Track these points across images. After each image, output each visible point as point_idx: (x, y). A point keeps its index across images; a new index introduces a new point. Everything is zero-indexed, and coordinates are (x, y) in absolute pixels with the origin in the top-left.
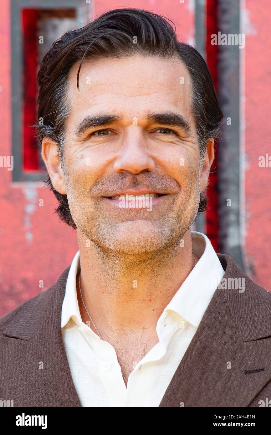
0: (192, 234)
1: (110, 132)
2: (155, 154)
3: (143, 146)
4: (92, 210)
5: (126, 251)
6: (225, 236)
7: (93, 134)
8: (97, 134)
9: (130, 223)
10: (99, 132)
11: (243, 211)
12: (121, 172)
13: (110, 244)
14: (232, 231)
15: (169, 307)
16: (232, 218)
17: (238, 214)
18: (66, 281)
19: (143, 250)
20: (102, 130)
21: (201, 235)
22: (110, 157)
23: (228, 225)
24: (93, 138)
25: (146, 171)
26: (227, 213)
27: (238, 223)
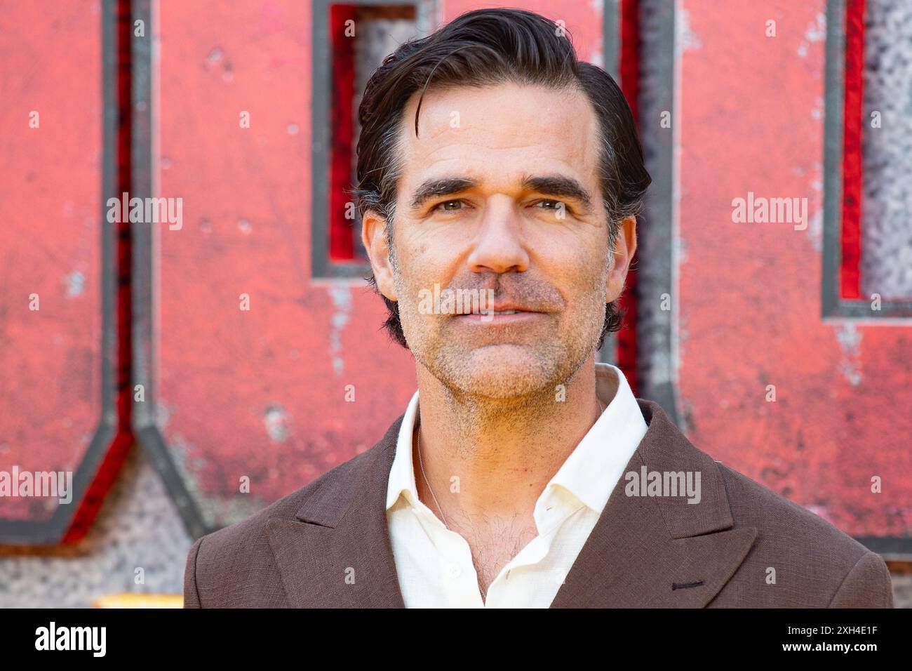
1: (463, 205)
2: (531, 245)
3: (513, 229)
5: (486, 393)
6: (648, 367)
7: (436, 208)
8: (443, 207)
9: (493, 349)
10: (446, 203)
11: (676, 328)
13: (462, 383)
14: (658, 359)
15: (557, 479)
16: (659, 338)
17: (668, 333)
18: (397, 436)
19: (512, 392)
20: (451, 201)
21: (613, 369)
22: (463, 247)
23: (652, 350)
24: (437, 214)
25: (515, 269)
26: (650, 331)
27: (668, 346)
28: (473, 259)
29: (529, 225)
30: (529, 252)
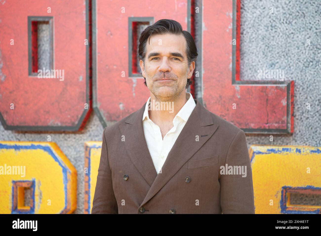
0: (186, 93)
1: (158, 59)
2: (171, 66)
3: (167, 63)
4: (152, 83)
5: (161, 96)
6: (197, 95)
7: (153, 59)
8: (154, 59)
9: (163, 87)
10: (155, 58)
11: (202, 87)
12: (160, 71)
13: (157, 94)
14: (199, 93)
15: (177, 115)
16: (199, 89)
17: (201, 88)
19: (167, 96)
20: (156, 58)
21: (189, 93)
22: (158, 66)
23: (198, 91)
24: (153, 60)
25: (168, 71)
26: (197, 87)
27: (201, 90)
28: (159, 69)
29: (171, 62)
30: (171, 68)
